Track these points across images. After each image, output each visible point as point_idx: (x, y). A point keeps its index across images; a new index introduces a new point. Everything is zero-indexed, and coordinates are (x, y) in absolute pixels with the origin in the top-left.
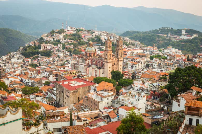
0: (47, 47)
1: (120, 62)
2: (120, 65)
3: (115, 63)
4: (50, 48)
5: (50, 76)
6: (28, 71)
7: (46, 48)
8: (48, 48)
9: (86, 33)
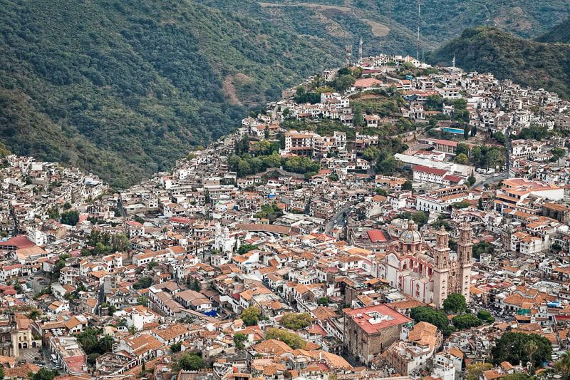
0: (303, 143)
1: (465, 270)
2: (464, 276)
3: (454, 272)
4: (311, 145)
5: (329, 287)
6: (276, 257)
7: (300, 143)
8: (305, 145)
9: (421, 84)
